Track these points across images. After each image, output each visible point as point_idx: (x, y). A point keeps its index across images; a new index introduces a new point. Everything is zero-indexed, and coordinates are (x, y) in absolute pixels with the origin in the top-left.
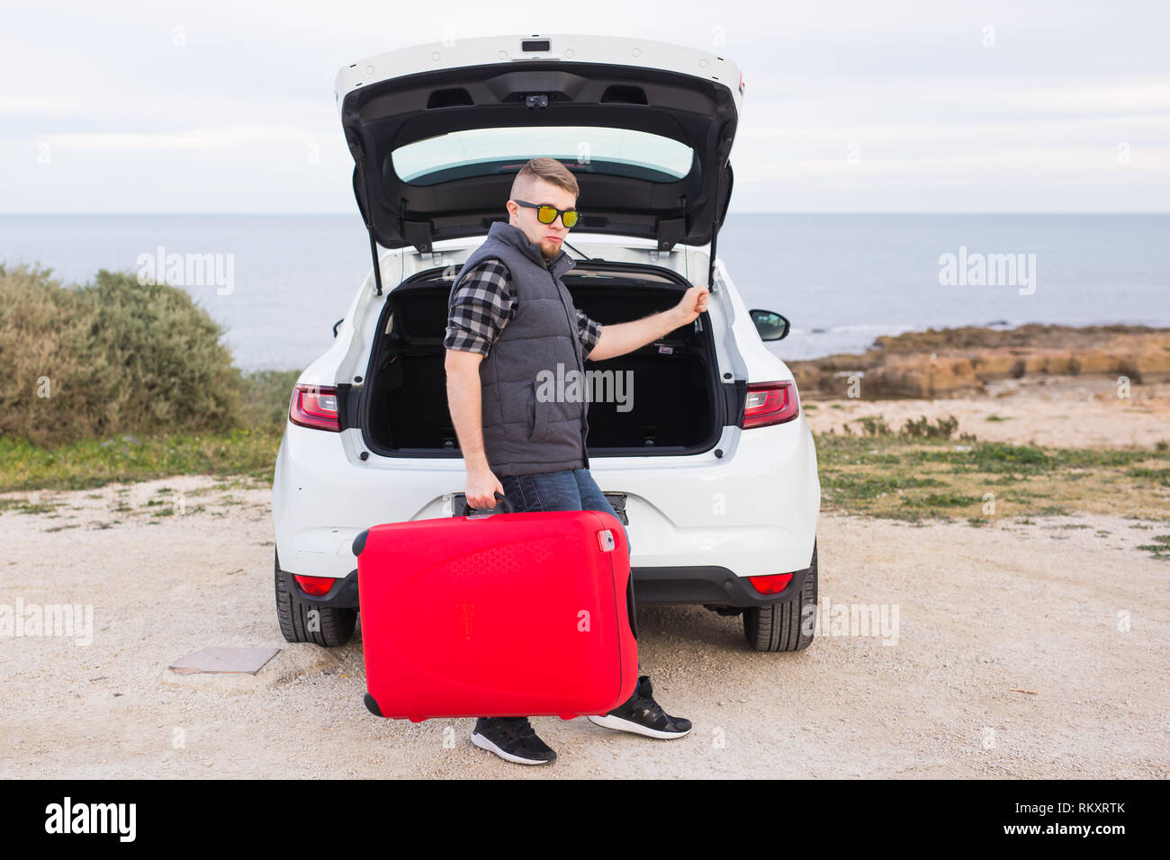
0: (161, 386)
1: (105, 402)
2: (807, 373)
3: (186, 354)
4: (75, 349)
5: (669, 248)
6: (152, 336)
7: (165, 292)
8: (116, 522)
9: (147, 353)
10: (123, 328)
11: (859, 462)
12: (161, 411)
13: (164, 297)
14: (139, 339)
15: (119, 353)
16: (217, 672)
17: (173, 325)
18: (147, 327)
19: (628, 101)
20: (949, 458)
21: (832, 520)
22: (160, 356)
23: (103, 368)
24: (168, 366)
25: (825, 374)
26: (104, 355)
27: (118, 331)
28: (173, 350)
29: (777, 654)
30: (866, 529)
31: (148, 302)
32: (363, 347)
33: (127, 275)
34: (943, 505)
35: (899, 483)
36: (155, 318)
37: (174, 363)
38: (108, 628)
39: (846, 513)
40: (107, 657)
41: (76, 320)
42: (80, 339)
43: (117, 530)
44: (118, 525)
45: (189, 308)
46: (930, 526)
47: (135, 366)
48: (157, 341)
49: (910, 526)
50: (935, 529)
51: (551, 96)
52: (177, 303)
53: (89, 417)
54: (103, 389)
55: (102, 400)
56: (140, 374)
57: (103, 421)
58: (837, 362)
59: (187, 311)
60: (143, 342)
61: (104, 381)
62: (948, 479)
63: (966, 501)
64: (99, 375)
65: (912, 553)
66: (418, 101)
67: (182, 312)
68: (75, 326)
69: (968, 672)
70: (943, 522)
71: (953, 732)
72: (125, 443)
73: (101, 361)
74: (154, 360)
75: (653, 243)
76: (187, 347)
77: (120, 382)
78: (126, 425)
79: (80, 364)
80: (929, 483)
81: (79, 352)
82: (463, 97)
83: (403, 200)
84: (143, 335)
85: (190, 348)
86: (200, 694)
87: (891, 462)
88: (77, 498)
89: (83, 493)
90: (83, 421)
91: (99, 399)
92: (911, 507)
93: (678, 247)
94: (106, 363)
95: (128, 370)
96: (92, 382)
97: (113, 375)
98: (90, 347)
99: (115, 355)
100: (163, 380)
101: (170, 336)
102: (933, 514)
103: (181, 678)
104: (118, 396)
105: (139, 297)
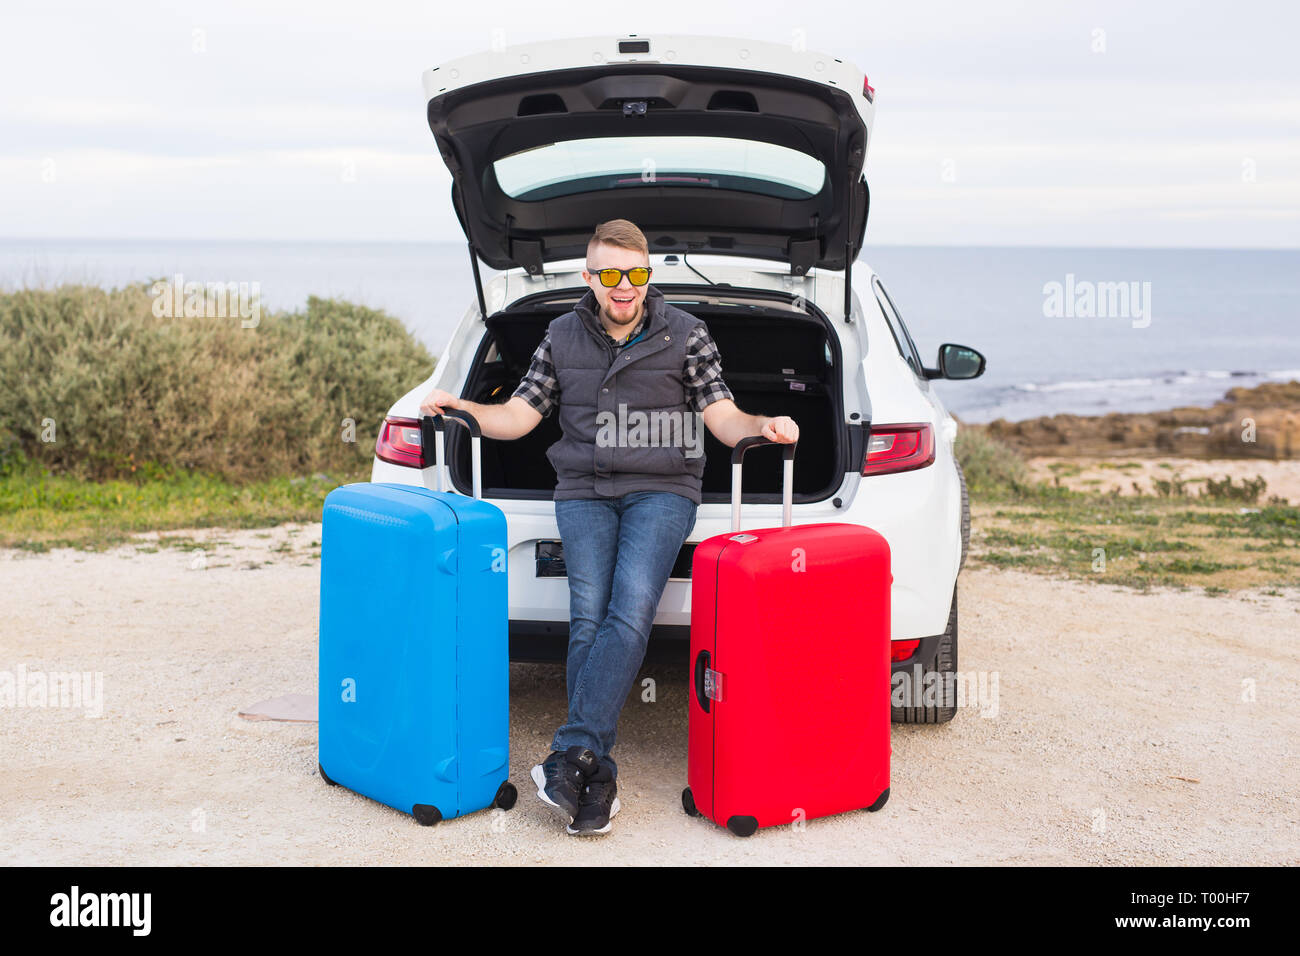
0: (367, 422)
1: (306, 437)
2: (1142, 428)
3: (395, 388)
4: (276, 380)
5: (803, 273)
6: (359, 367)
7: (376, 321)
8: (268, 563)
9: (353, 385)
10: (328, 359)
11: (1109, 522)
12: (365, 448)
13: (375, 325)
14: (346, 370)
15: (323, 384)
16: (287, 720)
17: (383, 356)
18: (354, 357)
19: (738, 109)
20: (1218, 521)
21: (1048, 583)
22: (367, 389)
23: (306, 401)
24: (375, 400)
25: (1164, 430)
26: (306, 387)
27: (323, 362)
28: (381, 383)
29: (915, 727)
30: (1082, 595)
31: (357, 331)
32: (459, 376)
33: (338, 301)
34: (1182, 569)
35: (1144, 544)
36: (364, 348)
37: (382, 397)
38: (200, 670)
39: (1067, 577)
40: (186, 700)
41: (278, 350)
42: (281, 370)
43: (266, 571)
44: (269, 565)
45: (403, 338)
46: (1158, 594)
47: (340, 399)
48: (365, 373)
49: (1134, 594)
50: (1165, 597)
51: (652, 102)
52: (388, 333)
53: (288, 453)
54: (304, 424)
55: (304, 434)
56: (344, 408)
57: (304, 459)
58: (1179, 416)
59: (399, 341)
60: (349, 373)
61: (305, 414)
62: (1203, 543)
63: (1211, 568)
64: (301, 409)
65: (1123, 623)
66: (508, 108)
67: (392, 342)
68: (276, 355)
69: (1129, 755)
70: (1175, 589)
71: (1081, 820)
72: (315, 482)
73: (302, 394)
74: (360, 393)
75: (786, 267)
76: (395, 380)
77: (323, 417)
78: (328, 462)
79: (281, 395)
80: (1179, 547)
81: (279, 384)
82: (557, 104)
83: (508, 216)
84: (348, 366)
85: (400, 381)
86: (263, 743)
87: (1149, 523)
88: (244, 537)
89: (251, 533)
90: (280, 457)
91: (299, 433)
92: (1146, 572)
93: (812, 271)
94: (307, 395)
95: (332, 404)
96: (293, 415)
97: (316, 409)
98: (293, 378)
99: (318, 387)
100: (370, 416)
101: (378, 368)
102: (1167, 582)
103: (249, 725)
104: (320, 432)
105: (348, 326)
